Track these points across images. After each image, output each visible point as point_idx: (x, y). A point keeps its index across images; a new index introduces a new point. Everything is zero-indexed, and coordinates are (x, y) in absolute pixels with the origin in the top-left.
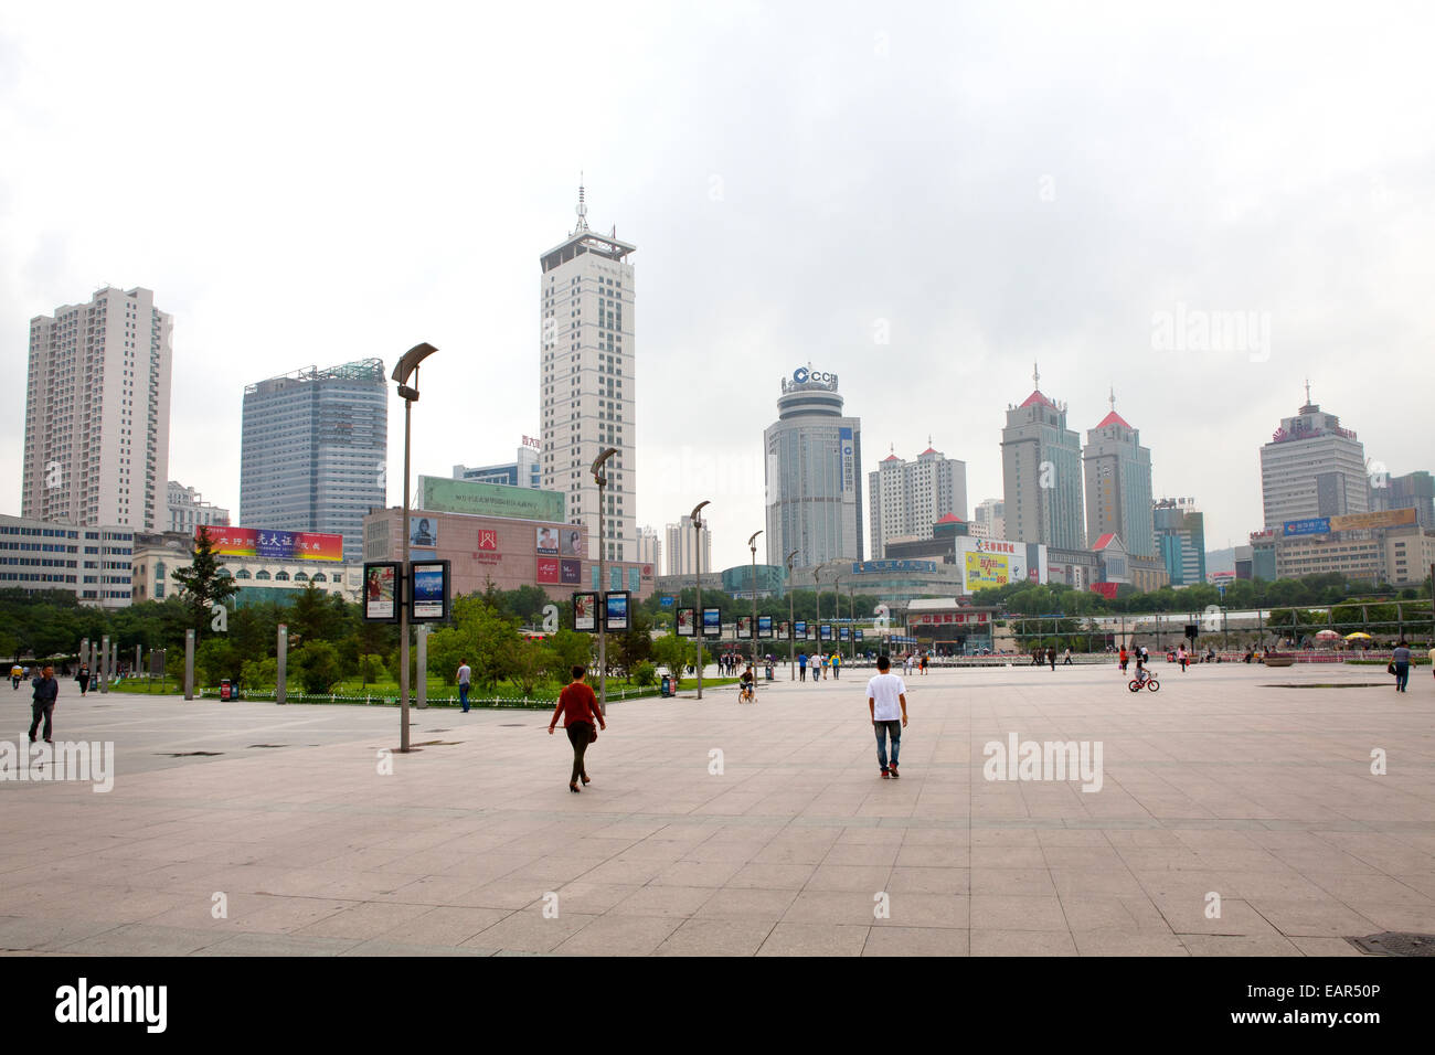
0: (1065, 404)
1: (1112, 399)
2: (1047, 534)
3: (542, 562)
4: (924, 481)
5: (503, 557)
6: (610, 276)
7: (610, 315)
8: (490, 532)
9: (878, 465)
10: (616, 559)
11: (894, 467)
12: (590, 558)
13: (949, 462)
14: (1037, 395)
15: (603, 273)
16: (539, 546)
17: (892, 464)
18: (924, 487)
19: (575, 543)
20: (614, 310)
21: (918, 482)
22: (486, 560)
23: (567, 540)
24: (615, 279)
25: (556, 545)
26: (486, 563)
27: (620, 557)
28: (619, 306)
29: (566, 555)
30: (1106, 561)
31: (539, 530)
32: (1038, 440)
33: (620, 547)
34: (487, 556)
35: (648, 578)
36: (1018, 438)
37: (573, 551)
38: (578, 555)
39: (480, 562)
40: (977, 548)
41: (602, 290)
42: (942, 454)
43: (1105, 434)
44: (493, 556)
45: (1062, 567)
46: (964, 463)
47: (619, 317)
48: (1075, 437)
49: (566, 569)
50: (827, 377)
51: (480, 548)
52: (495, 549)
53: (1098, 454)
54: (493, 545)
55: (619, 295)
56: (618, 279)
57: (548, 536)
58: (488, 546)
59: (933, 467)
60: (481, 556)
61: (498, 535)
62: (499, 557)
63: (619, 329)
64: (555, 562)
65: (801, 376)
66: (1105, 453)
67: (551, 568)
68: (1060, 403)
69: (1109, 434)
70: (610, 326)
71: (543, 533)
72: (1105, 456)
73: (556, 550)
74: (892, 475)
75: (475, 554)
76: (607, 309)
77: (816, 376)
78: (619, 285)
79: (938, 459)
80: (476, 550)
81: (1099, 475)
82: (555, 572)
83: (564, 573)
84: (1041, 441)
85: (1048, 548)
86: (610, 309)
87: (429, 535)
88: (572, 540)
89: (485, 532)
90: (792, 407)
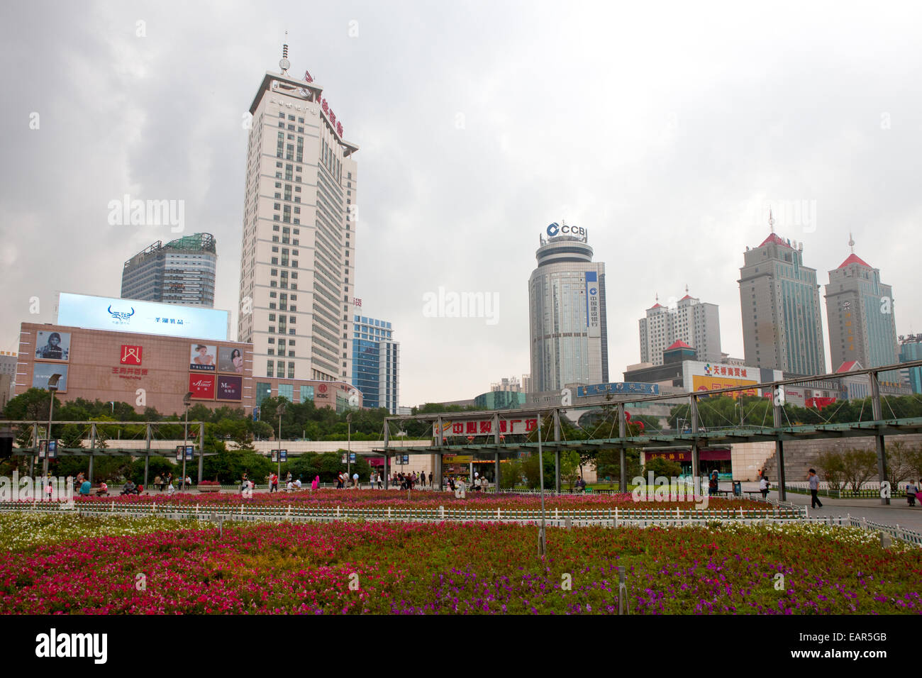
0: (801, 244)
1: (852, 243)
2: (784, 361)
3: (194, 378)
4: (682, 323)
5: (149, 373)
6: (293, 113)
7: (290, 147)
8: (135, 348)
9: (645, 312)
10: (286, 376)
11: (658, 313)
12: (254, 375)
13: (703, 306)
14: (772, 237)
15: (283, 110)
16: (193, 362)
17: (656, 311)
18: (682, 328)
19: (236, 360)
20: (295, 143)
21: (678, 324)
22: (129, 375)
23: (227, 357)
24: (297, 115)
25: (214, 362)
26: (128, 378)
27: (291, 375)
28: (300, 140)
29: (226, 372)
30: (848, 386)
31: (194, 347)
32: (772, 275)
33: (292, 365)
34: (130, 371)
35: (324, 396)
36: (754, 274)
37: (233, 368)
38: (239, 371)
39: (121, 377)
40: (706, 372)
41: (281, 125)
42: (698, 299)
43: (845, 274)
44: (137, 371)
45: (801, 391)
46: (718, 306)
47: (300, 149)
48: (811, 274)
49: (224, 385)
50: (575, 230)
51: (122, 363)
52: (139, 364)
53: (839, 291)
54: (138, 360)
55: (301, 130)
56: (302, 116)
57: (204, 354)
58: (131, 360)
59: (690, 310)
60: (123, 370)
61: (144, 352)
62: (145, 372)
63: (300, 160)
64: (211, 378)
65: (553, 230)
66: (845, 290)
67: (206, 384)
68: (795, 242)
69: (849, 273)
70: (289, 157)
71: (198, 349)
72: (846, 292)
73: (214, 366)
74: (657, 320)
75: (115, 370)
76: (286, 142)
77: (566, 229)
78: (302, 120)
79: (693, 303)
80: (117, 364)
81: (840, 310)
82: (211, 388)
83: (221, 390)
84: (775, 275)
85: (784, 374)
86: (291, 142)
87: (60, 349)
88: (233, 356)
89: (129, 347)
90: (546, 256)
